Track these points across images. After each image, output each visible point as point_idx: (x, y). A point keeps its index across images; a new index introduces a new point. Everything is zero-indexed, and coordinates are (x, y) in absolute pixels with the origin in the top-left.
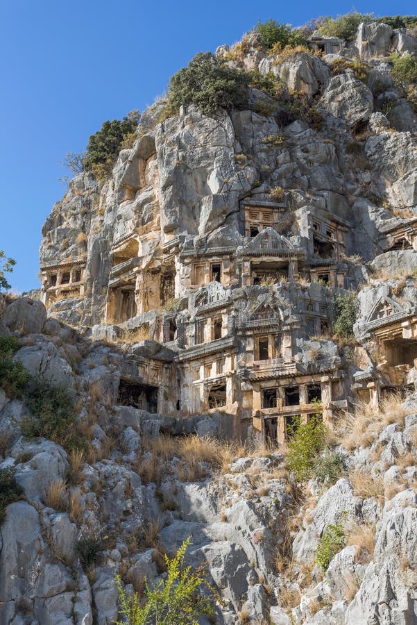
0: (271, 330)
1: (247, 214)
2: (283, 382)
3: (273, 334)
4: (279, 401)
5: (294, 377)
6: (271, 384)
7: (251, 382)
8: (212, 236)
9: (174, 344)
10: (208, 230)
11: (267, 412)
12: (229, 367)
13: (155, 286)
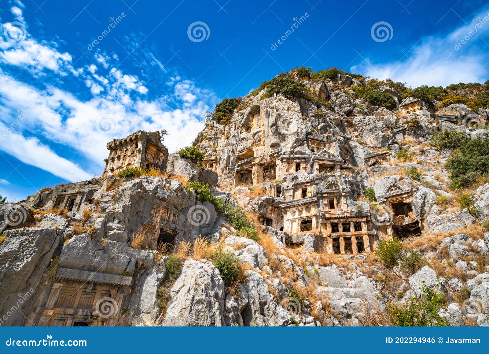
0: (335, 195)
1: (310, 142)
2: (342, 220)
3: (336, 197)
4: (341, 229)
5: (347, 218)
6: (336, 221)
7: (325, 219)
8: (296, 150)
9: (281, 199)
10: (294, 147)
11: (335, 235)
12: (313, 211)
13: (261, 172)
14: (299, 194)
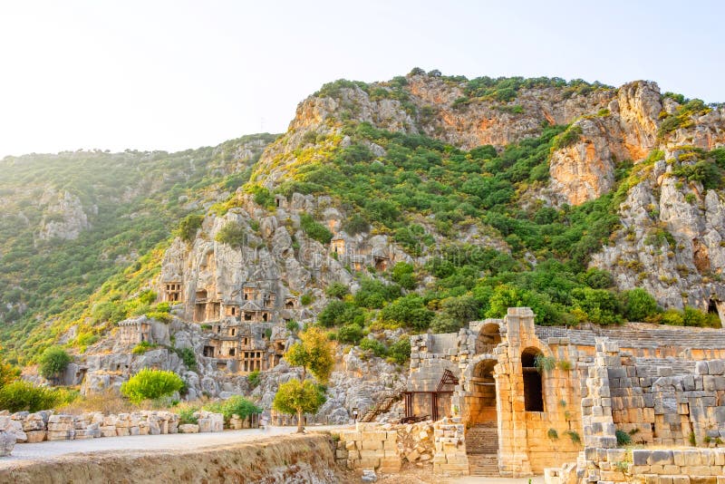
0: (248, 337)
2: (250, 351)
4: (249, 357)
5: (253, 350)
6: (247, 352)
7: (241, 350)
8: (233, 299)
9: (220, 334)
10: (232, 296)
11: (246, 359)
12: (236, 344)
13: (212, 308)
14: (230, 331)
